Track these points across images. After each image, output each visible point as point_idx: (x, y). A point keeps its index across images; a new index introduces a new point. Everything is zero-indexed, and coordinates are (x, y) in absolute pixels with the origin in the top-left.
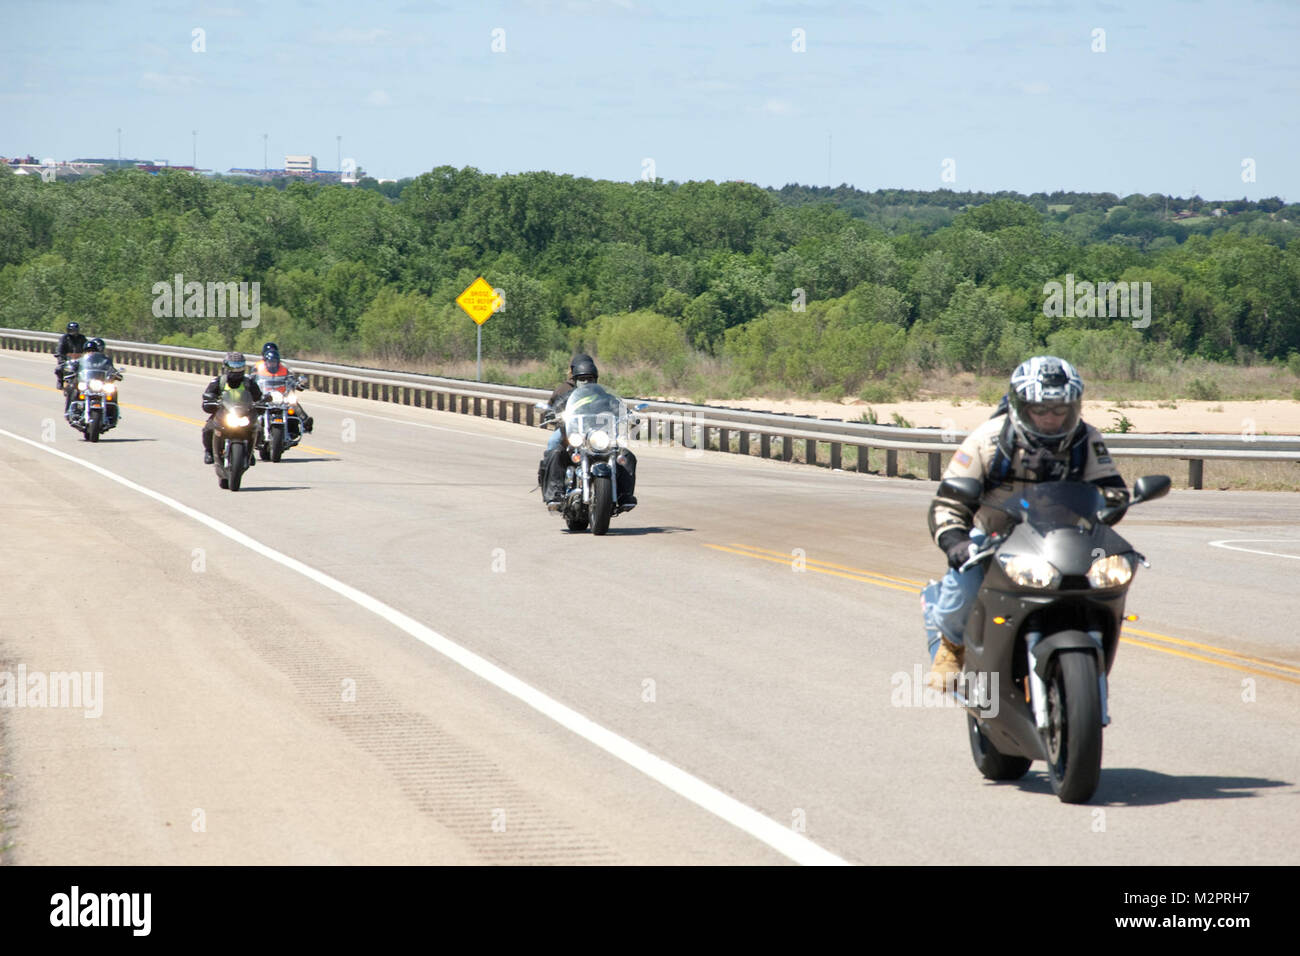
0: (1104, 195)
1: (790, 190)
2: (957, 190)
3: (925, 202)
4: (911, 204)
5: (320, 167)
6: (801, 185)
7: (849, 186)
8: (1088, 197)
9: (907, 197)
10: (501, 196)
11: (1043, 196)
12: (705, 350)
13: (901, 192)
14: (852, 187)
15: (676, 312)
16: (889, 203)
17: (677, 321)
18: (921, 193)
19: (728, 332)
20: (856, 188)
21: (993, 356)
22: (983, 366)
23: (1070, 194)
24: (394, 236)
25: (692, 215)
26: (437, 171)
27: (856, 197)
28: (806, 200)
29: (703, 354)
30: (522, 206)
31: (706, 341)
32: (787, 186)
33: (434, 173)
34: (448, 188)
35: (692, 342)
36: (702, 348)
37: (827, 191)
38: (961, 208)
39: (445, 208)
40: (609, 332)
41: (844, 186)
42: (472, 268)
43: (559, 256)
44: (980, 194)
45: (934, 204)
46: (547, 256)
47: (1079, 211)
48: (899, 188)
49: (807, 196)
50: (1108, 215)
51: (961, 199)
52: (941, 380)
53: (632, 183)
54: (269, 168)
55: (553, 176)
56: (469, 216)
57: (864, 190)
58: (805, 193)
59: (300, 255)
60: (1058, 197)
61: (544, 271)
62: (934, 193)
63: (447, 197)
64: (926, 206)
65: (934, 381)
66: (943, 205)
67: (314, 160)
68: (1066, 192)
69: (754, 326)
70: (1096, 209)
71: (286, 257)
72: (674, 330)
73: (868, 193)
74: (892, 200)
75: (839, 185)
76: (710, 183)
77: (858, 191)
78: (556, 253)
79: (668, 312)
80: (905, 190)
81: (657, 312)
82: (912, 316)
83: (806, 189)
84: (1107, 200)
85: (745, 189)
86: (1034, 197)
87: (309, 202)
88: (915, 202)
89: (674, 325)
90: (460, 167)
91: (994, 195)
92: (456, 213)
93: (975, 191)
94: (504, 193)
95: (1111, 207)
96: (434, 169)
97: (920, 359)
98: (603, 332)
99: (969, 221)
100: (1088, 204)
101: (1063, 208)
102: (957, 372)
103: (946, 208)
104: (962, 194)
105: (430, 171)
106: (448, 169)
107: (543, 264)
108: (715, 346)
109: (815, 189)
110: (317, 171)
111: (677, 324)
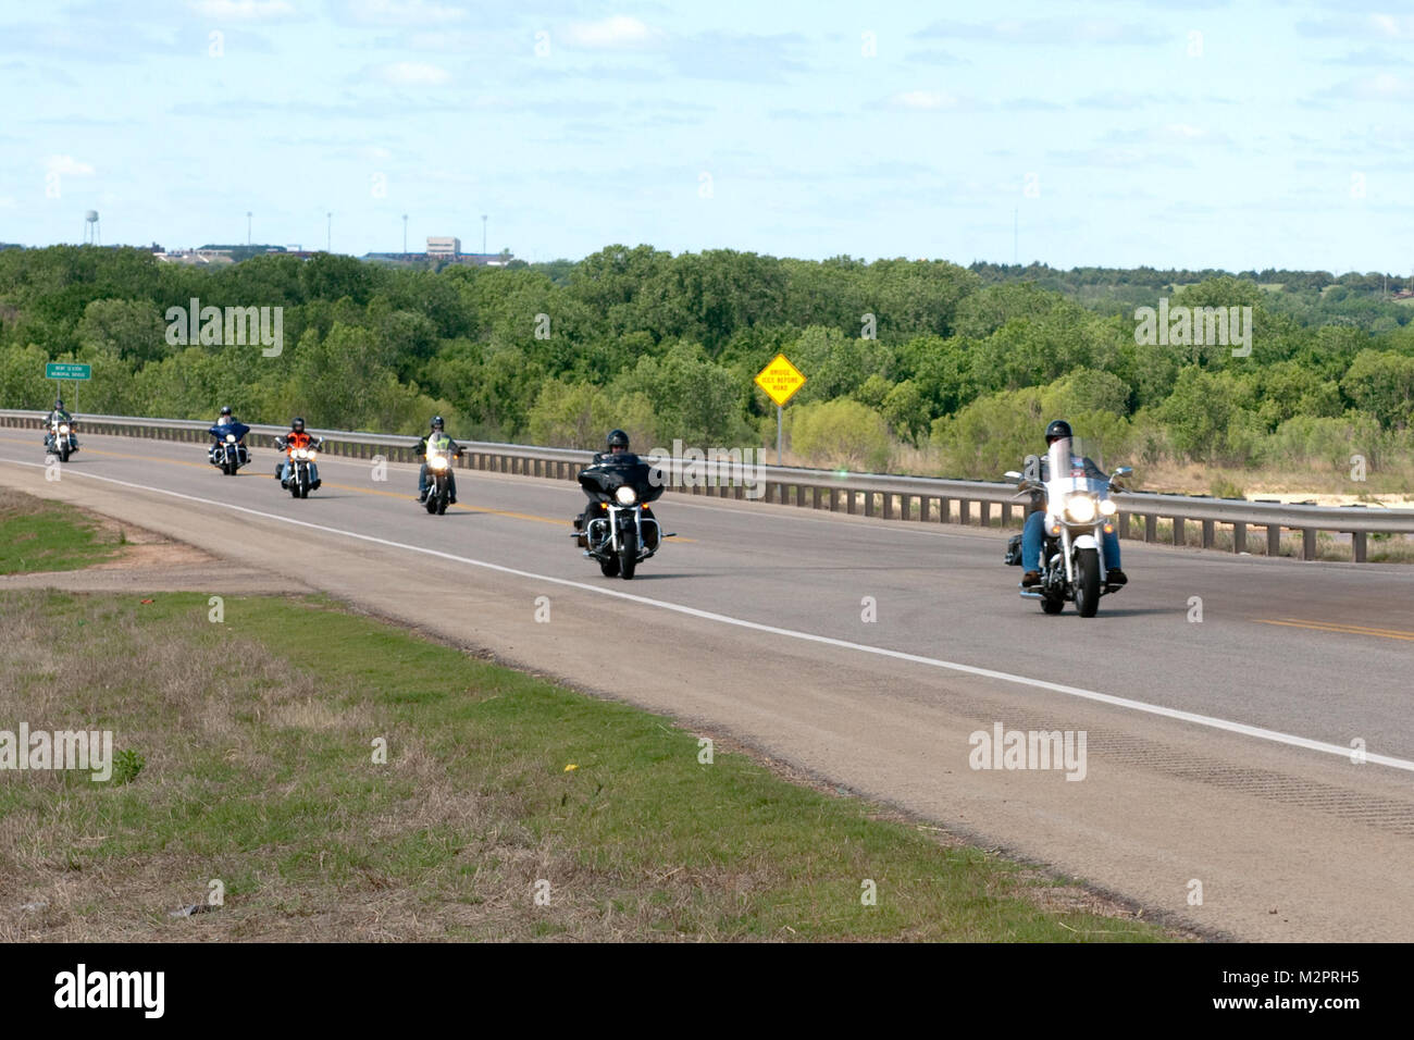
0: (1319, 274)
1: (978, 267)
2: (1159, 268)
3: (1125, 282)
4: (1110, 283)
5: (464, 250)
6: (989, 263)
7: (1042, 264)
8: (1300, 275)
9: (1105, 275)
10: (677, 277)
11: (1253, 274)
12: (910, 442)
13: (1100, 270)
14: (1046, 265)
15: (874, 401)
16: (1087, 283)
17: (878, 411)
18: (1121, 272)
19: (934, 423)
20: (1050, 267)
21: (1222, 447)
22: (1213, 457)
23: (1282, 272)
24: (564, 321)
25: (885, 294)
26: (608, 250)
27: (1050, 275)
28: (996, 279)
29: (906, 446)
30: (699, 290)
31: (909, 433)
32: (974, 264)
33: (604, 253)
34: (621, 269)
35: (895, 433)
36: (905, 439)
37: (1018, 270)
38: (1165, 287)
39: (618, 291)
40: (804, 423)
41: (1036, 264)
42: (651, 354)
43: (747, 340)
44: (1185, 272)
45: (1136, 284)
46: (733, 341)
47: (1294, 290)
48: (1096, 266)
49: (996, 275)
50: (1323, 294)
51: (1165, 278)
52: (1168, 473)
53: (821, 261)
54: (409, 251)
55: (736, 254)
56: (643, 299)
57: (1059, 268)
58: (994, 272)
59: (462, 342)
60: (1269, 276)
61: (731, 357)
62: (1135, 271)
63: (620, 279)
64: (1126, 285)
65: (1162, 474)
66: (1145, 284)
67: (457, 243)
68: (1277, 270)
69: (964, 415)
70: (1310, 288)
71: (447, 346)
72: (873, 419)
73: (1063, 272)
74: (1089, 279)
75: (1031, 263)
76: (902, 261)
77: (1052, 269)
78: (743, 339)
79: (867, 401)
80: (1103, 267)
81: (856, 400)
82: (1132, 405)
83: (995, 267)
84: (1321, 279)
85: (941, 266)
86: (1242, 275)
87: (470, 286)
88: (1114, 281)
89: (874, 415)
90: (633, 245)
91: (1199, 273)
92: (629, 296)
93: (1179, 269)
94: (681, 274)
95: (1326, 286)
96: (605, 248)
97: (1146, 450)
98: (797, 424)
99: (1187, 300)
100: (1301, 283)
101: (1275, 288)
102: (1184, 465)
103: (1149, 288)
104: (1164, 273)
105: (601, 250)
106: (620, 249)
107: (729, 350)
108: (919, 437)
109: (1005, 268)
110: (461, 254)
111: (876, 413)
